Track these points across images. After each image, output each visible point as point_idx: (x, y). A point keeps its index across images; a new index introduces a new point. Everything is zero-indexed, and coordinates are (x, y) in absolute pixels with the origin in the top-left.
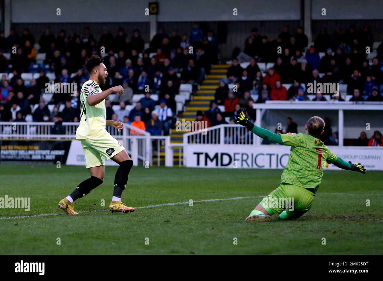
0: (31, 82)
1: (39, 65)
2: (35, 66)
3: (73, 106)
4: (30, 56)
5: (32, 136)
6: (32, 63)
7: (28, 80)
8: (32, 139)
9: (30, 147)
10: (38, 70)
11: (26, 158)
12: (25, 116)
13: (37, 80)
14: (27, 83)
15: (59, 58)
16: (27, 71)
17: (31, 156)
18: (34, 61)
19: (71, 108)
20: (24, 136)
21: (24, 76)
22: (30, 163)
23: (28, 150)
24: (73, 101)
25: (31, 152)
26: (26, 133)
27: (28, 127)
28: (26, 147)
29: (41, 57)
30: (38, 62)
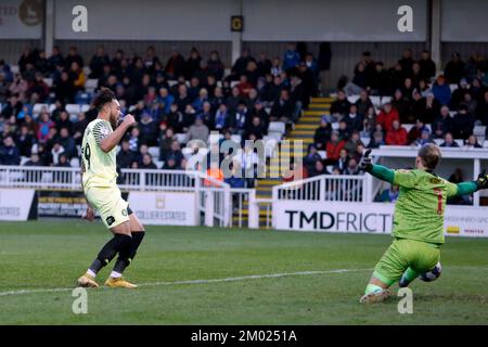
0: (78, 116)
1: (89, 94)
2: (84, 96)
3: (131, 147)
4: (77, 83)
6: (79, 92)
7: (74, 113)
8: (78, 189)
9: (76, 200)
10: (87, 101)
11: (70, 213)
12: (70, 158)
13: (86, 113)
14: (73, 117)
15: (115, 85)
16: (73, 102)
17: (76, 211)
18: (82, 88)
19: (130, 150)
20: (69, 185)
21: (70, 108)
22: (75, 220)
23: (73, 203)
24: (131, 142)
25: (76, 206)
26: (71, 182)
27: (74, 174)
28: (70, 200)
29: (92, 84)
30: (88, 90)
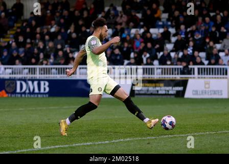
0: (157, 35)
1: (163, 22)
2: (161, 23)
3: (189, 53)
4: (156, 16)
5: (158, 76)
6: (158, 21)
7: (155, 34)
8: (158, 78)
9: (157, 84)
10: (163, 26)
11: (154, 93)
12: (153, 61)
13: (162, 34)
14: (154, 36)
15: (178, 16)
16: (154, 27)
17: (158, 91)
18: (159, 19)
19: (188, 54)
20: (153, 76)
21: (152, 31)
22: (157, 97)
23: (156, 86)
24: (189, 49)
25: (158, 88)
26: (154, 74)
27: (155, 69)
28: (154, 85)
29: (165, 16)
30: (163, 20)
